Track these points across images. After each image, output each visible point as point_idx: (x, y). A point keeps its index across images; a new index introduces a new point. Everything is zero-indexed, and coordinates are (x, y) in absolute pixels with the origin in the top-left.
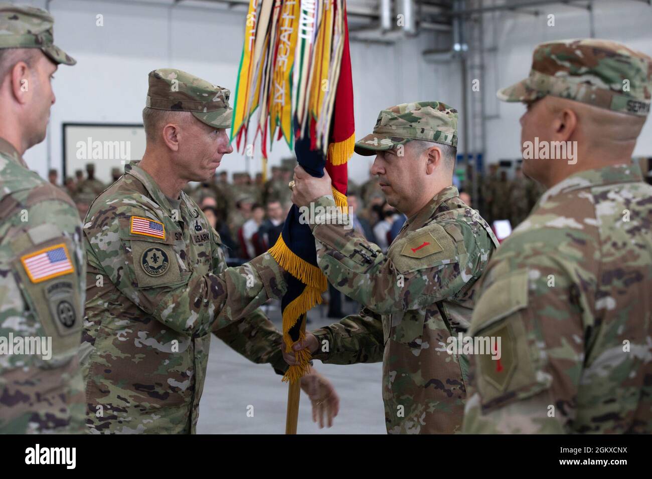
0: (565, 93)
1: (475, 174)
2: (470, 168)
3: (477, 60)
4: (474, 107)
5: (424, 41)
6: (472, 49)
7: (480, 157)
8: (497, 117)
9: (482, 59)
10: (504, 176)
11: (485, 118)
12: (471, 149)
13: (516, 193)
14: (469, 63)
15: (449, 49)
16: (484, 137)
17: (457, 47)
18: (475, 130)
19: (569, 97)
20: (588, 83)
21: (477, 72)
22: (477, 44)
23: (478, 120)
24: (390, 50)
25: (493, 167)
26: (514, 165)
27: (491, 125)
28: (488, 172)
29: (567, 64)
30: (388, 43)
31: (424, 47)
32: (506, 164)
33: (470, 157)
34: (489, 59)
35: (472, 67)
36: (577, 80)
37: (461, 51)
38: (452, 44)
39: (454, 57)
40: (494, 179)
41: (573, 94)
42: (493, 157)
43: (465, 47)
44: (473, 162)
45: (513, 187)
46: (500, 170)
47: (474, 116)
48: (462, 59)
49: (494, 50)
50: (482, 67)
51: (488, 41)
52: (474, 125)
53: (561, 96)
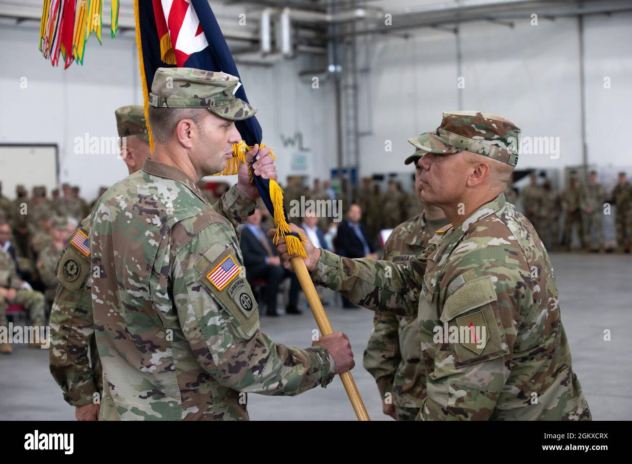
0: (481, 151)
1: (350, 187)
2: (344, 182)
3: (350, 80)
4: (348, 124)
5: (301, 63)
6: (345, 70)
7: (354, 172)
8: (369, 133)
9: (355, 79)
10: (377, 189)
11: (358, 135)
12: (345, 164)
13: (389, 205)
14: (343, 83)
15: (323, 70)
16: (357, 153)
17: (332, 68)
18: (348, 146)
19: (484, 154)
20: (497, 145)
21: (350, 91)
22: (350, 65)
23: (352, 137)
24: (269, 72)
25: (366, 181)
26: (387, 179)
27: (364, 141)
28: (361, 185)
29: (484, 132)
30: (267, 65)
31: (300, 68)
32: (378, 177)
33: (345, 171)
34: (361, 80)
35: (346, 87)
36: (490, 143)
37: (335, 73)
38: (327, 65)
39: (329, 77)
40: (367, 191)
41: (487, 153)
42: (366, 171)
43: (339, 69)
44: (347, 176)
45: (387, 199)
46: (373, 184)
47: (348, 133)
48: (336, 80)
49: (366, 71)
50: (355, 87)
51: (361, 62)
52: (348, 141)
53: (477, 153)
